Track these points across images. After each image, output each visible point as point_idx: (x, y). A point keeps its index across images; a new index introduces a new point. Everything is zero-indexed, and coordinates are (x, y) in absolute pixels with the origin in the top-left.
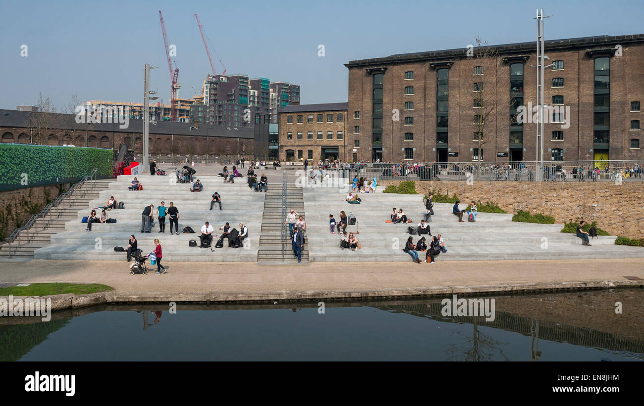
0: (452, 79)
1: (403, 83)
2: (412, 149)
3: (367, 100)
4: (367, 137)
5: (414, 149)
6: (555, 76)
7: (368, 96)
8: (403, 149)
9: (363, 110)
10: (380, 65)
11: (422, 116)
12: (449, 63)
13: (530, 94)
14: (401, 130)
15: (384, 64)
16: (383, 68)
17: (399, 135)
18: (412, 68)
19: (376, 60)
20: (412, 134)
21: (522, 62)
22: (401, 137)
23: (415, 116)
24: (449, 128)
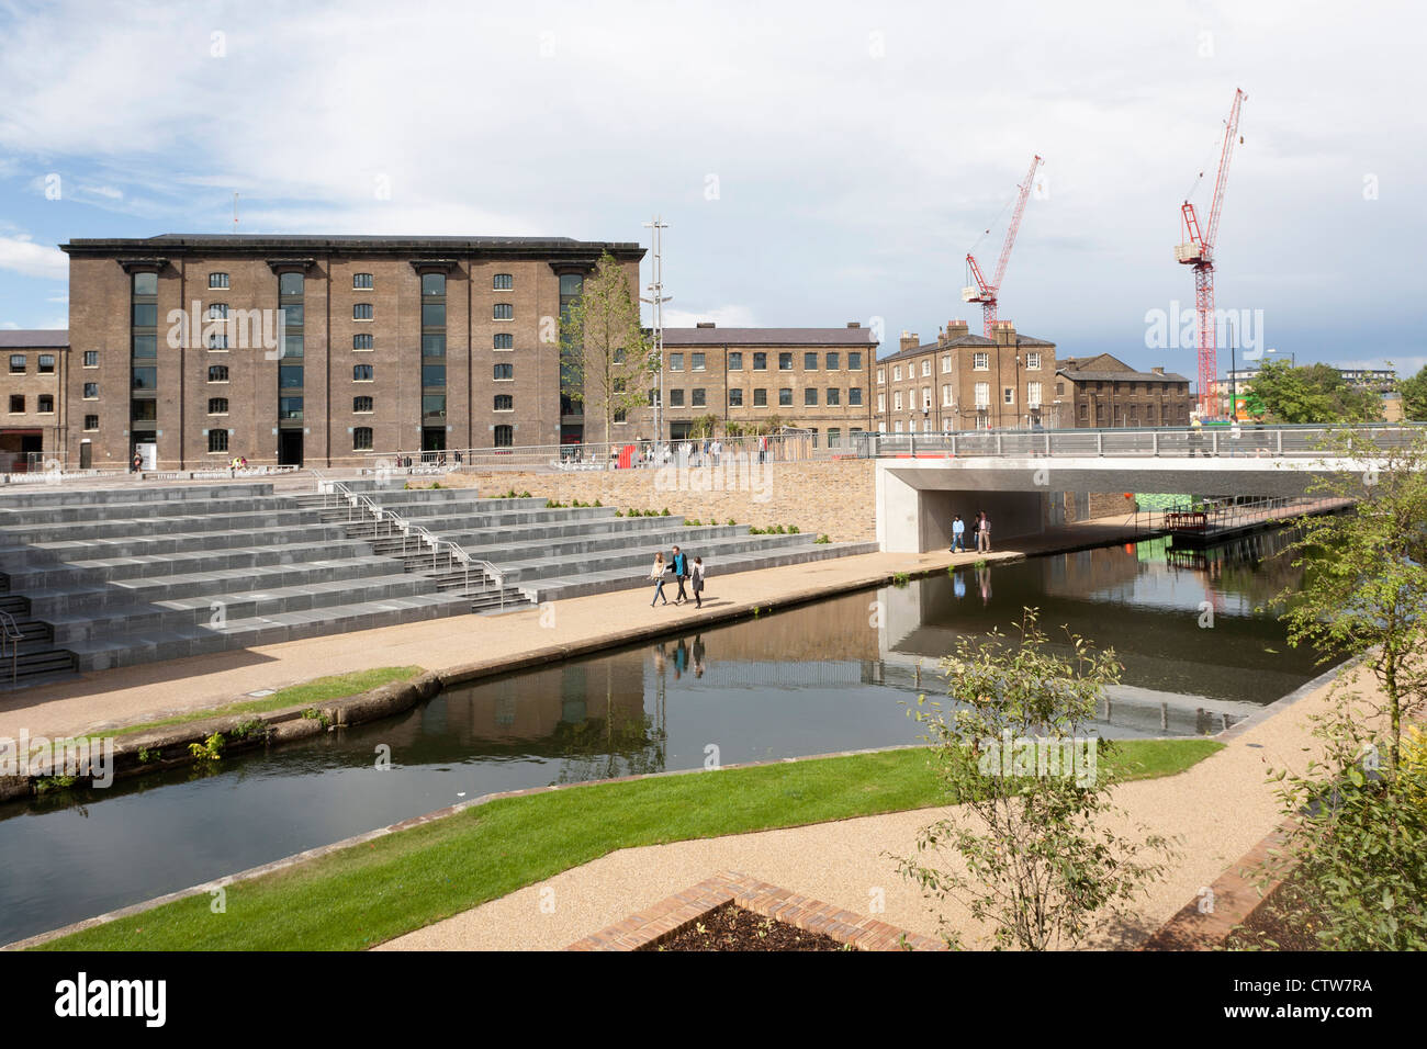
0: (311, 295)
1: (204, 295)
2: (226, 432)
3: (120, 328)
4: (118, 406)
5: (231, 432)
6: (499, 302)
7: (122, 318)
8: (206, 432)
9: (108, 348)
10: (151, 255)
11: (247, 365)
12: (306, 262)
13: (456, 330)
14: (201, 391)
15: (161, 255)
16: (161, 262)
17: (197, 403)
18: (224, 266)
19: (141, 243)
20: (225, 401)
21: (443, 271)
22: (201, 408)
23: (233, 365)
24: (305, 389)
